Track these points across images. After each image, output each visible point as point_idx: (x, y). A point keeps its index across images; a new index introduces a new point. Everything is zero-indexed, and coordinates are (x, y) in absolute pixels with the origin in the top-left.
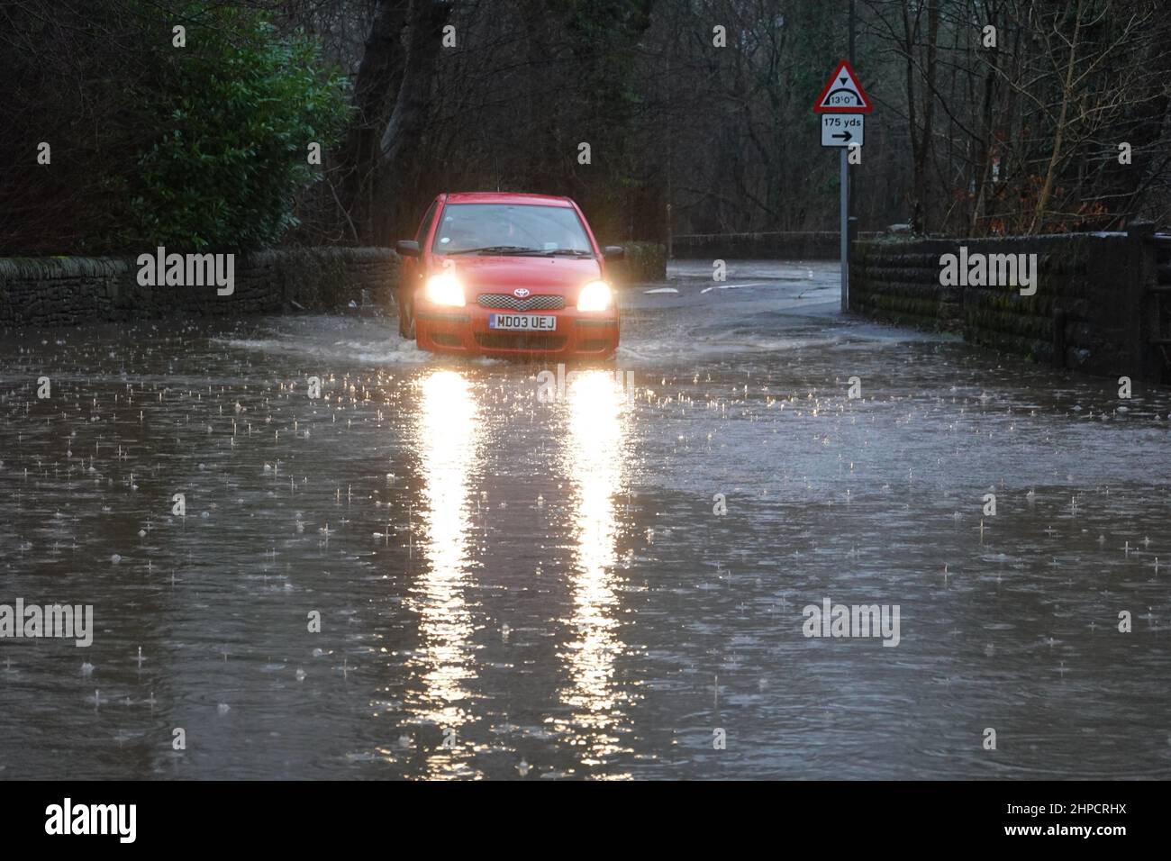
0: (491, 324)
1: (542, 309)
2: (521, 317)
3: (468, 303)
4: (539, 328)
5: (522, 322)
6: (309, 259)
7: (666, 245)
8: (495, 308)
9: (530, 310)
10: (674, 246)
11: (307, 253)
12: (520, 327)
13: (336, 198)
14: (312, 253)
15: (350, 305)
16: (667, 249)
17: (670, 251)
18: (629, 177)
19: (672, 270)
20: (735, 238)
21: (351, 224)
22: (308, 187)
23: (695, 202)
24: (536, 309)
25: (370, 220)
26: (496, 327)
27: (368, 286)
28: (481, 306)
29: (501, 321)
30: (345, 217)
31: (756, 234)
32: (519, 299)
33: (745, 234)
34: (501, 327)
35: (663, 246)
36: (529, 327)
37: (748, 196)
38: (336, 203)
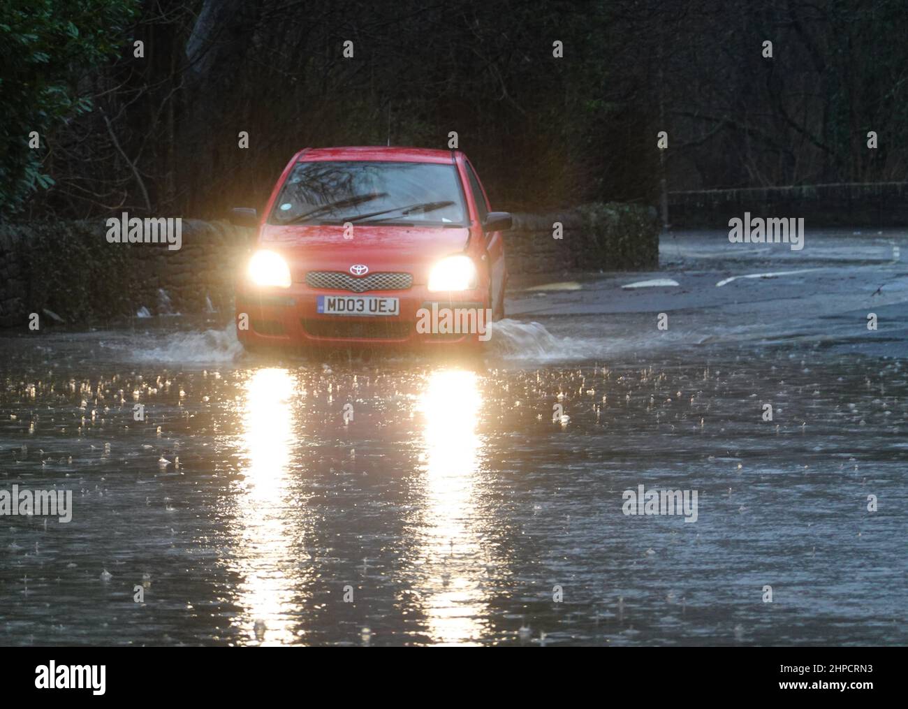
0: (320, 308)
1: (383, 290)
2: (356, 299)
3: (294, 282)
4: (377, 313)
5: (358, 305)
6: (71, 240)
7: (659, 209)
8: (326, 288)
9: (369, 291)
10: (670, 209)
11: (68, 229)
12: (355, 312)
13: (114, 139)
14: (76, 230)
15: (140, 315)
16: (660, 215)
17: (665, 218)
18: (595, 97)
19: (668, 249)
20: (770, 193)
21: (139, 179)
22: (66, 121)
23: (703, 135)
24: (377, 290)
25: (170, 174)
26: (326, 311)
27: (168, 283)
28: (310, 286)
29: (331, 305)
30: (129, 170)
31: (805, 188)
32: (355, 277)
33: (786, 188)
34: (332, 311)
35: (653, 211)
36: (366, 311)
37: (794, 125)
38: (113, 147)
